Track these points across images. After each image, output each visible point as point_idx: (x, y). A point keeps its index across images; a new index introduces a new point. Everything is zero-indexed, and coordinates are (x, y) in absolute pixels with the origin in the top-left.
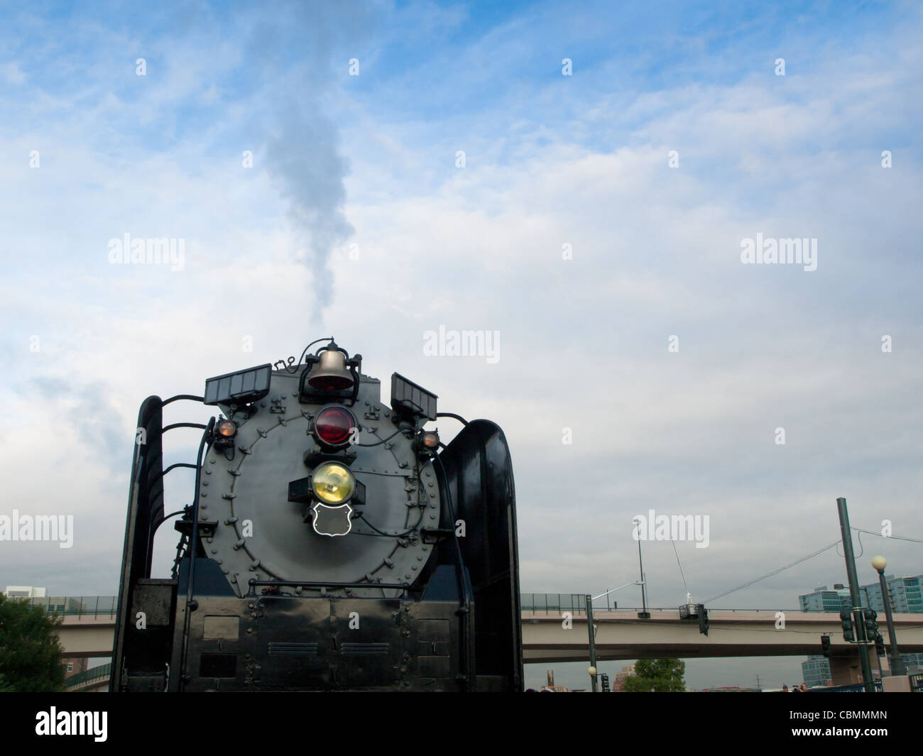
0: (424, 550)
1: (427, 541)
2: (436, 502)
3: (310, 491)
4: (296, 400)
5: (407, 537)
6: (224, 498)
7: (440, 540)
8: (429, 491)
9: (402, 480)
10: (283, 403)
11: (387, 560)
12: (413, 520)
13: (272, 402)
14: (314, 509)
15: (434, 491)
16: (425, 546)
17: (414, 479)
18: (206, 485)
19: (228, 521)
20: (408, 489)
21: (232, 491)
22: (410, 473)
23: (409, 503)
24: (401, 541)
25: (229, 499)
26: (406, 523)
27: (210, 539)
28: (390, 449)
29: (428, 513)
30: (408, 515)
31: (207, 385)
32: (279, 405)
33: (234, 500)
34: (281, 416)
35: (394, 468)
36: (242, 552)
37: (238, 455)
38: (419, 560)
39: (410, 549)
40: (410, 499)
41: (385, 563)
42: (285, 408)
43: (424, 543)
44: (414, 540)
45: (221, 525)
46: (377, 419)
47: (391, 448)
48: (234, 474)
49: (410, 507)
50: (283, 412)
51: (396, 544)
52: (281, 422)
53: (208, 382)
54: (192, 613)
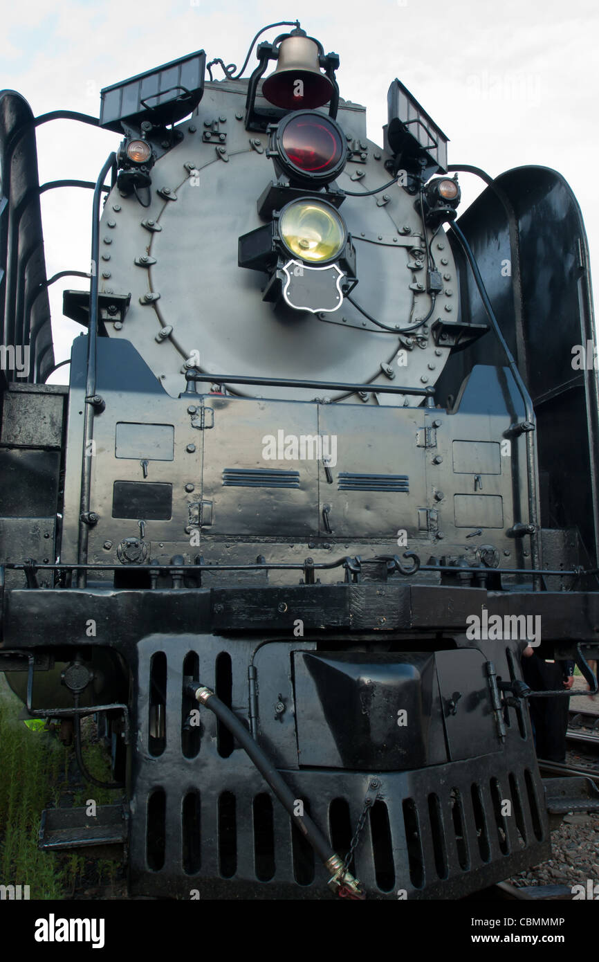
0: (438, 355)
1: (441, 342)
2: (453, 287)
3: (277, 241)
4: (241, 125)
5: (413, 334)
6: (136, 264)
7: (460, 342)
8: (442, 271)
9: (404, 251)
10: (221, 129)
11: (386, 367)
12: (420, 313)
13: (206, 126)
14: (285, 269)
15: (450, 271)
16: (439, 350)
17: (421, 252)
18: (109, 244)
19: (146, 298)
20: (412, 265)
21: (149, 255)
22: (415, 242)
23: (414, 287)
24: (404, 339)
25: (145, 265)
26: (411, 317)
27: (118, 325)
28: (384, 205)
29: (442, 302)
30: (413, 304)
31: (103, 98)
32: (216, 129)
33: (153, 268)
34: (219, 147)
35: (390, 235)
36: (168, 346)
37: (156, 201)
38: (431, 369)
39: (417, 352)
40: (414, 280)
41: (382, 371)
42: (226, 135)
43: (437, 345)
44: (424, 339)
45: (134, 303)
46: (363, 162)
47: (386, 204)
48: (150, 229)
49: (416, 292)
50: (222, 142)
51: (397, 344)
52: (219, 155)
53: (104, 93)
54: (96, 419)
